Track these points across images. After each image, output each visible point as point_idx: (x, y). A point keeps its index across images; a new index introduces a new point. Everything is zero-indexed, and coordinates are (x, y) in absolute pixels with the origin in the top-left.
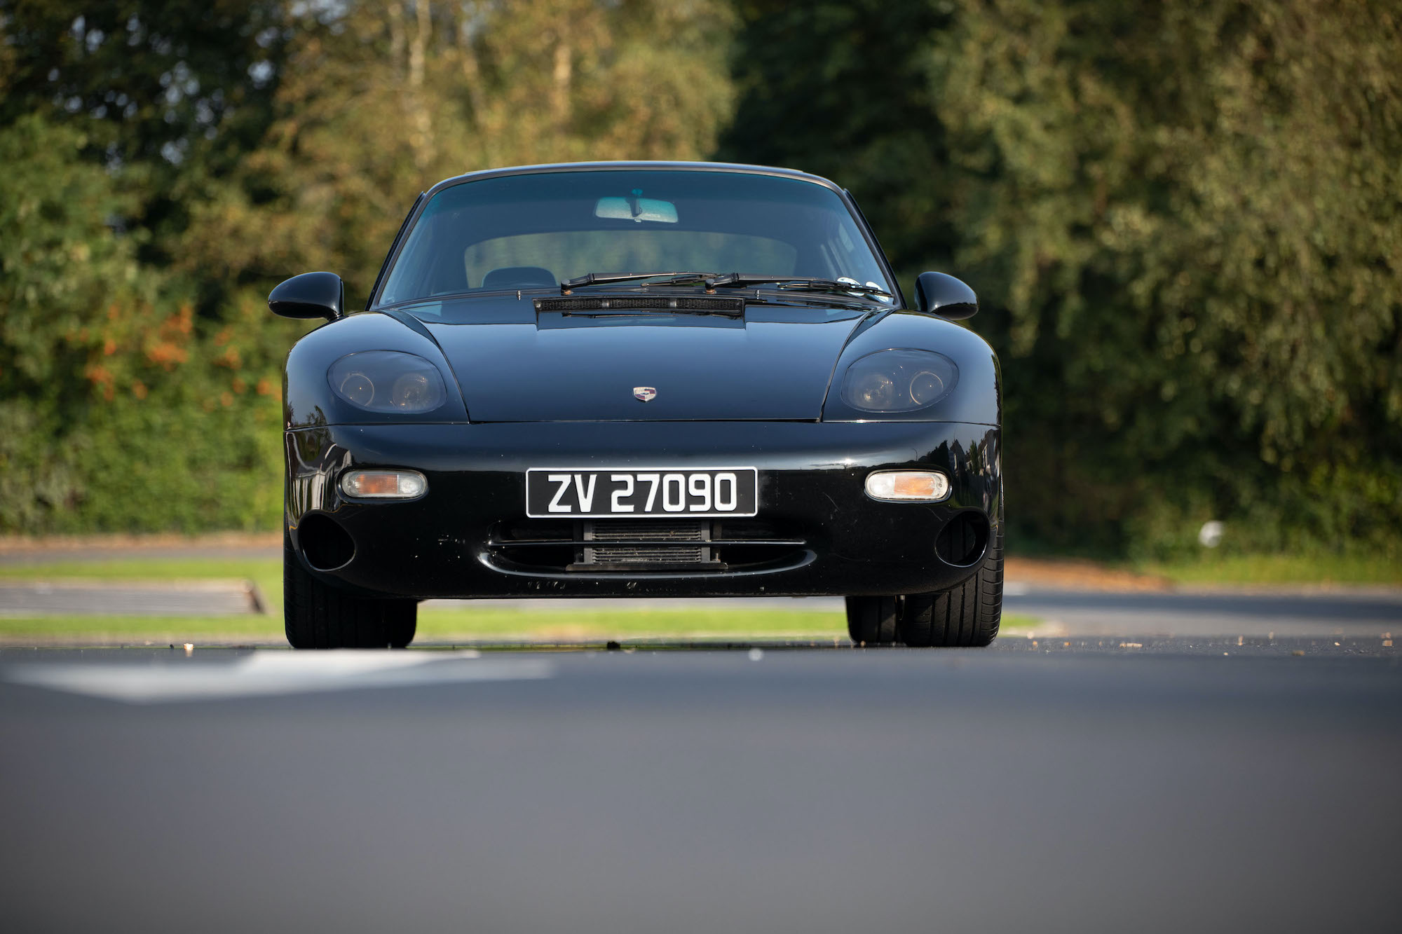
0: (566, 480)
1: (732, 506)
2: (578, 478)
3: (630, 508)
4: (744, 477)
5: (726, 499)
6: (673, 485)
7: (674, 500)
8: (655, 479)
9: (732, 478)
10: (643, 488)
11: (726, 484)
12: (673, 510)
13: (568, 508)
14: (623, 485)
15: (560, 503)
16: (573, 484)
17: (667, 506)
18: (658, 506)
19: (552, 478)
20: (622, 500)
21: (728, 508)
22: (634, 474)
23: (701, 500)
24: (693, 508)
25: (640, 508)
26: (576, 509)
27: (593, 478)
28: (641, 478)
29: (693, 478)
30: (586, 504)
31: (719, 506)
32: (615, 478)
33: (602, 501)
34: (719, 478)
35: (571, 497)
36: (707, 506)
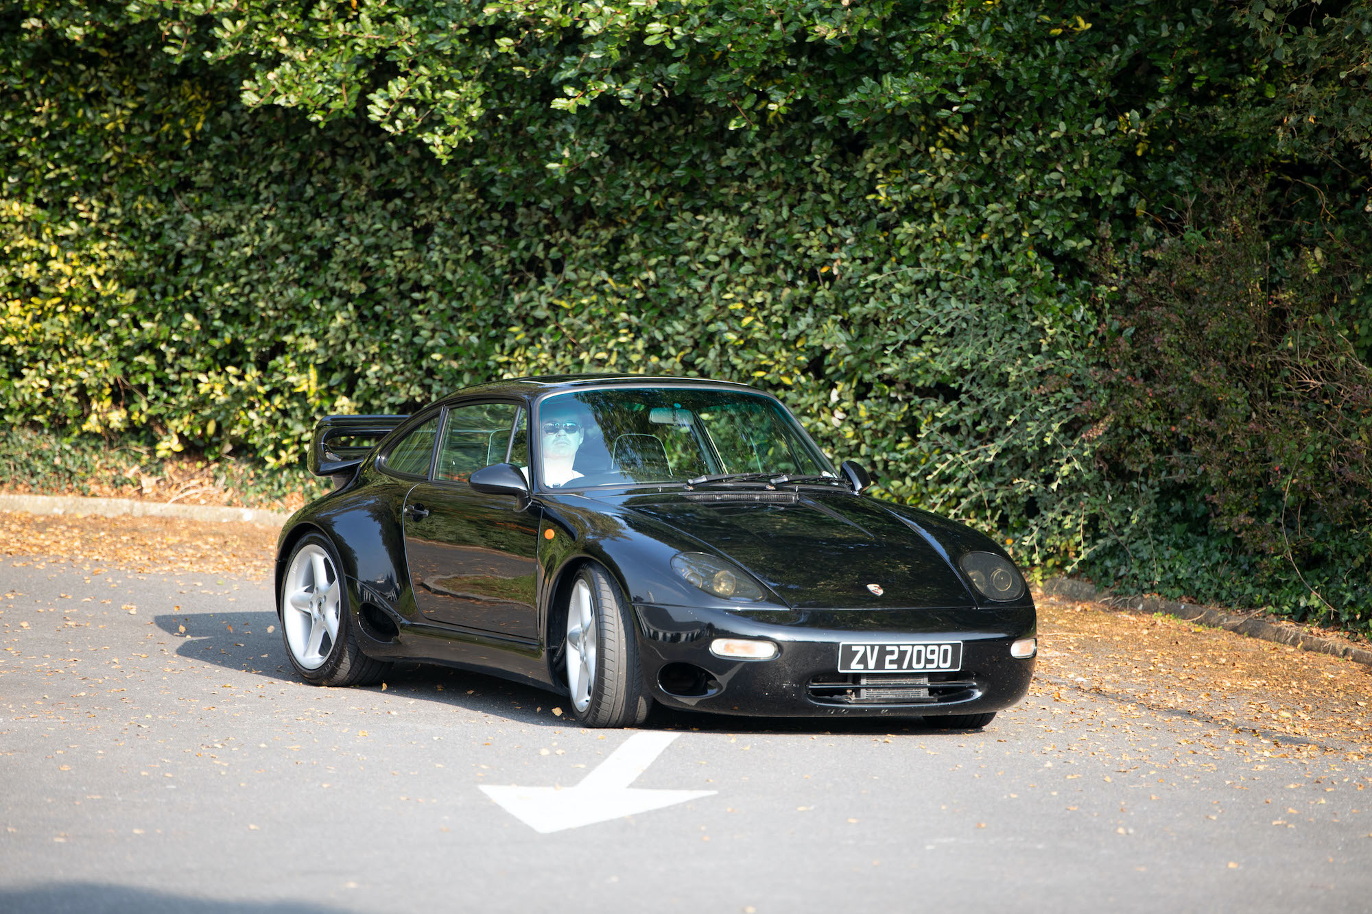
0: (862, 649)
1: (948, 664)
2: (869, 648)
3: (895, 666)
4: (955, 647)
5: (945, 661)
6: (919, 652)
7: (919, 662)
8: (909, 649)
9: (950, 648)
10: (902, 654)
11: (946, 651)
12: (918, 667)
13: (861, 666)
14: (892, 653)
15: (859, 663)
16: (865, 653)
17: (915, 665)
18: (910, 666)
19: (854, 648)
20: (892, 662)
21: (946, 667)
22: (898, 646)
23: (932, 661)
24: (928, 666)
25: (900, 667)
26: (866, 667)
27: (877, 648)
28: (902, 648)
29: (930, 648)
30: (872, 663)
31: (942, 665)
32: (888, 648)
33: (880, 663)
34: (943, 648)
35: (863, 660)
36: (935, 665)
